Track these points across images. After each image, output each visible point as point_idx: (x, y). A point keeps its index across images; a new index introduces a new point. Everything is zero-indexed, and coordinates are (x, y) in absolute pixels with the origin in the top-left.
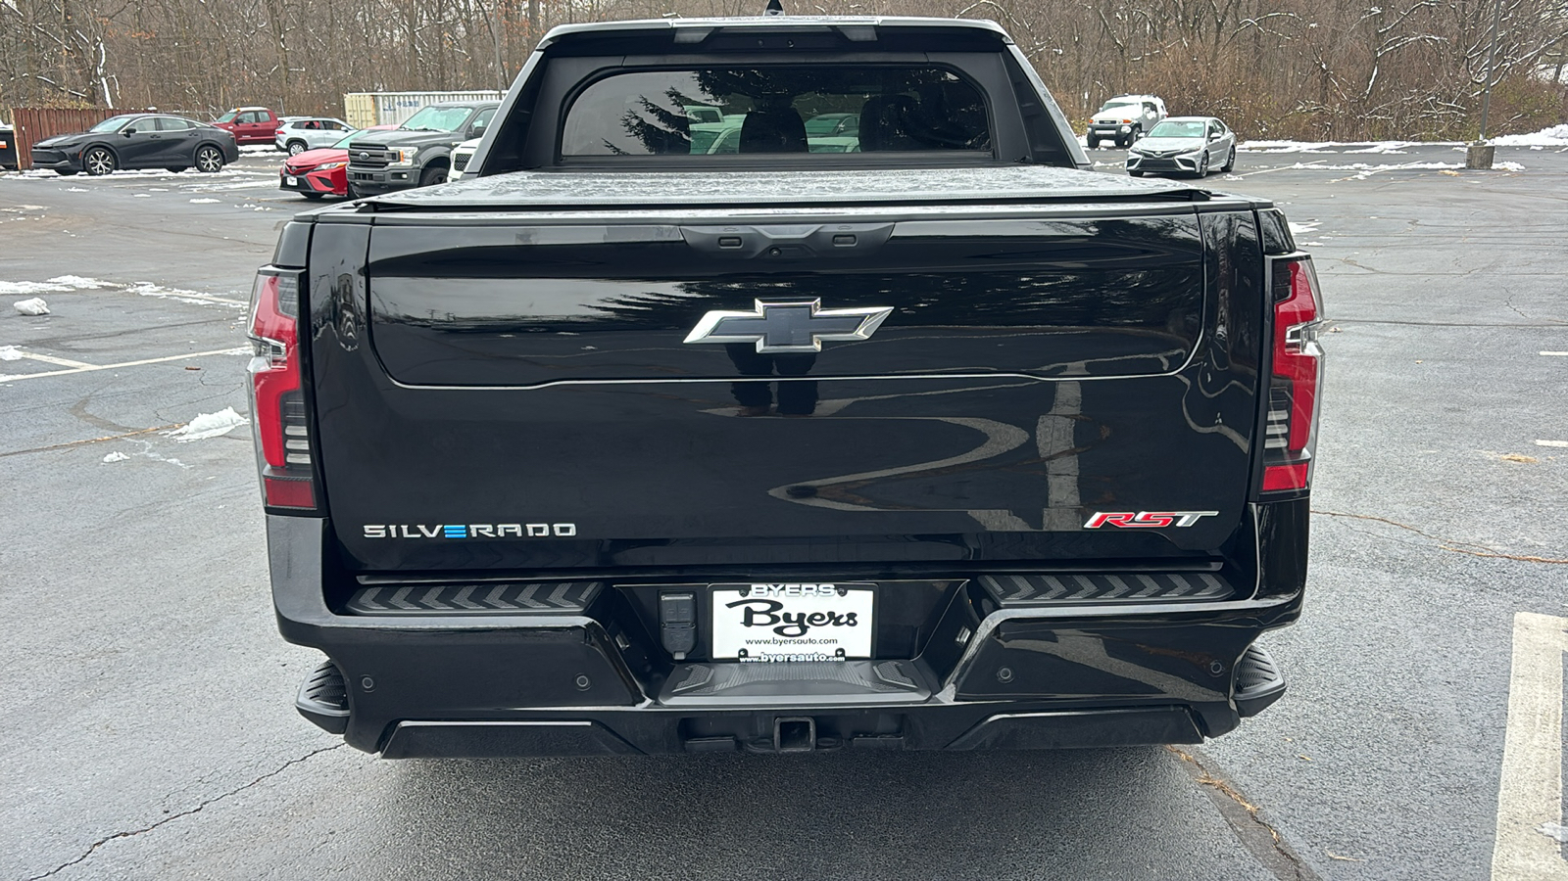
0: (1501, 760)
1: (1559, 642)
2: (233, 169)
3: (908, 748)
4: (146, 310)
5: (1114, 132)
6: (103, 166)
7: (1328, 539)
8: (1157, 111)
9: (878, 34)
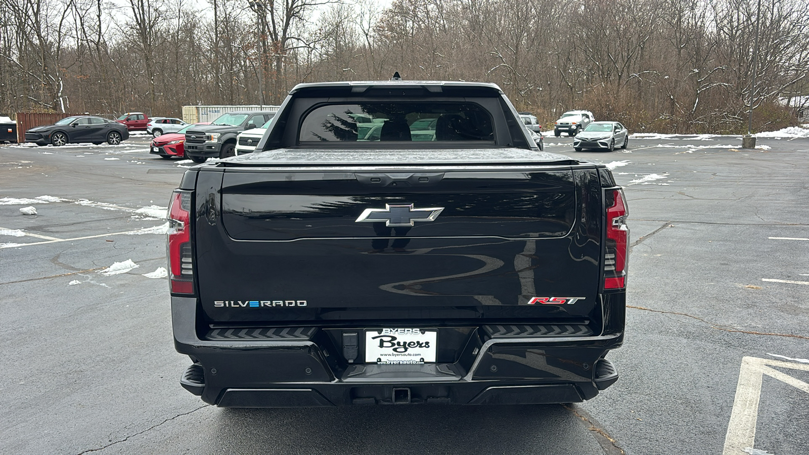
0: (729, 420)
1: (762, 370)
2: (126, 143)
3: (452, 403)
4: (85, 212)
5: (568, 129)
6: (61, 142)
7: (659, 323)
8: (589, 118)
9: (442, 89)
